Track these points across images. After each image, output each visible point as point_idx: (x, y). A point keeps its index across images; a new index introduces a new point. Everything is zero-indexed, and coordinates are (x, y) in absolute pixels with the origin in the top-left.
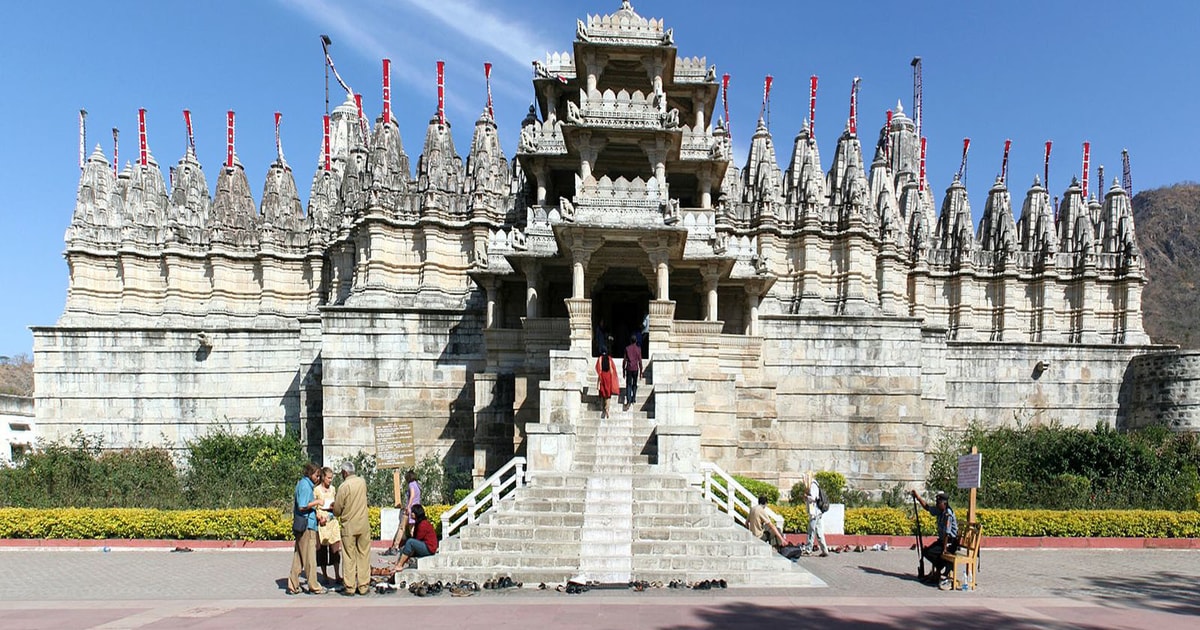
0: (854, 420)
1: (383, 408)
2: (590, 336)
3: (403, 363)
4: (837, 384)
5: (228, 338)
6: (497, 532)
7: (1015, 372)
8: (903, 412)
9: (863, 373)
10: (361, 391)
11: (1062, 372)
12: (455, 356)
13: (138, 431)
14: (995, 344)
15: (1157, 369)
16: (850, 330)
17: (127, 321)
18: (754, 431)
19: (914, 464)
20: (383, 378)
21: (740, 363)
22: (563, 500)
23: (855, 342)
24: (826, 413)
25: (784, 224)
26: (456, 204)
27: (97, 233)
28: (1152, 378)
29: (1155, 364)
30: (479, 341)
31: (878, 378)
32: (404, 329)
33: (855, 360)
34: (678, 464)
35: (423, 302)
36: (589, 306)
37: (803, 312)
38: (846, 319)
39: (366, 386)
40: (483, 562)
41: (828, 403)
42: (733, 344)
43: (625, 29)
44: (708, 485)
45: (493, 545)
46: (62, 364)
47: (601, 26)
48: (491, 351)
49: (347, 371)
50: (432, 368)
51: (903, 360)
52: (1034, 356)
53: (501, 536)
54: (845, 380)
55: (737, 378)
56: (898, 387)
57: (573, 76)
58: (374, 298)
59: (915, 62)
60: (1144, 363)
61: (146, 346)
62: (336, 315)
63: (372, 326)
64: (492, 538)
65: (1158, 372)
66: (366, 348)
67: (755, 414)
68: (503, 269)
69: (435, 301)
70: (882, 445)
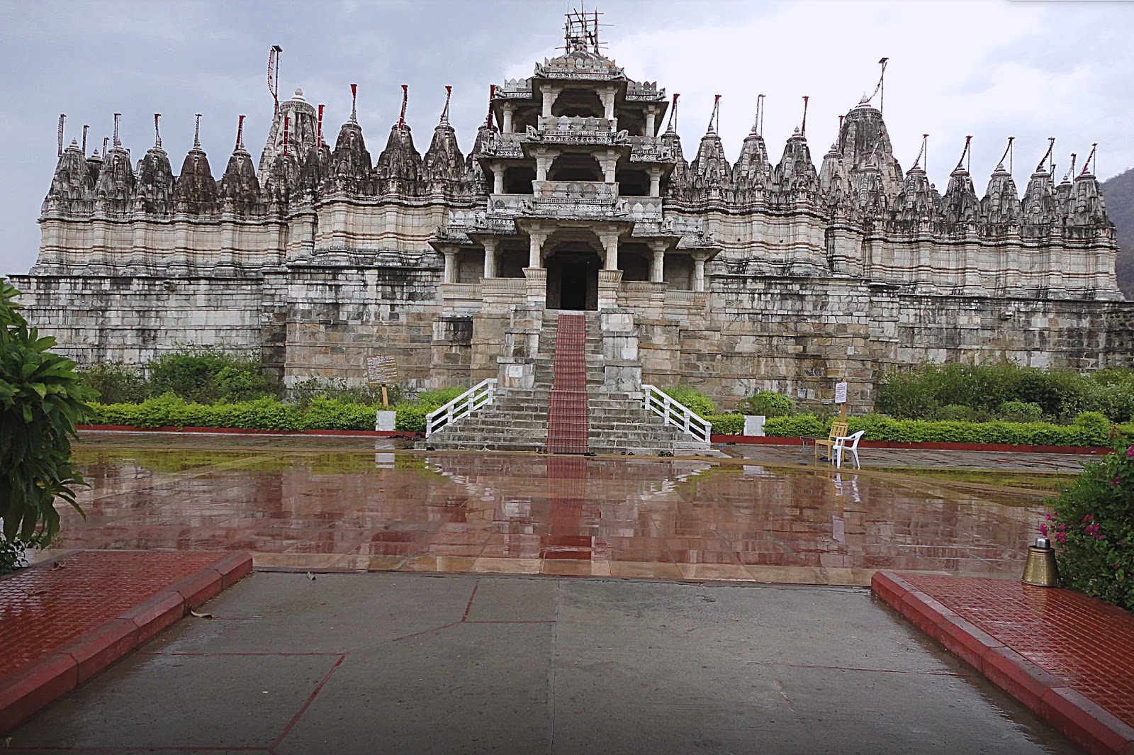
0: (800, 357)
1: (342, 340)
2: (545, 294)
3: (362, 307)
4: (783, 328)
5: (190, 284)
6: (483, 422)
7: (977, 320)
8: (850, 352)
9: (809, 320)
10: (322, 327)
11: (1029, 323)
12: (411, 302)
13: (101, 354)
14: (955, 298)
15: (1126, 321)
16: (797, 287)
17: (97, 270)
18: (699, 363)
19: (862, 392)
20: (343, 317)
21: (686, 312)
22: (532, 405)
23: (802, 298)
24: (773, 351)
25: (731, 205)
26: (415, 188)
27: (71, 205)
28: (1121, 328)
29: (1124, 317)
30: (434, 291)
31: (825, 324)
32: (363, 281)
33: (802, 310)
34: (622, 386)
35: (382, 261)
36: (545, 273)
37: (749, 273)
38: (792, 279)
39: (326, 323)
40: (476, 438)
41: (775, 342)
42: (680, 297)
43: (579, 67)
44: (647, 400)
45: (482, 430)
46: (34, 302)
47: (558, 65)
48: (446, 299)
49: (310, 312)
50: (389, 310)
51: (851, 310)
52: (997, 308)
53: (487, 425)
54: (791, 325)
55: (681, 324)
56: (846, 331)
57: (529, 95)
58: (337, 258)
59: (883, 61)
60: (1114, 315)
61: (113, 290)
62: (301, 271)
63: (334, 279)
64: (479, 426)
65: (1127, 324)
66: (329, 297)
67: (700, 351)
68: (461, 240)
69: (393, 261)
70: (829, 377)
